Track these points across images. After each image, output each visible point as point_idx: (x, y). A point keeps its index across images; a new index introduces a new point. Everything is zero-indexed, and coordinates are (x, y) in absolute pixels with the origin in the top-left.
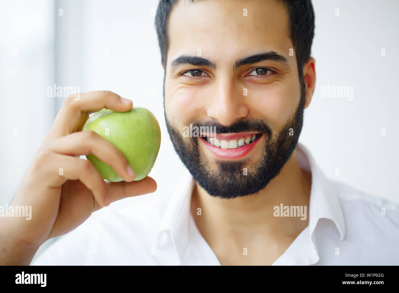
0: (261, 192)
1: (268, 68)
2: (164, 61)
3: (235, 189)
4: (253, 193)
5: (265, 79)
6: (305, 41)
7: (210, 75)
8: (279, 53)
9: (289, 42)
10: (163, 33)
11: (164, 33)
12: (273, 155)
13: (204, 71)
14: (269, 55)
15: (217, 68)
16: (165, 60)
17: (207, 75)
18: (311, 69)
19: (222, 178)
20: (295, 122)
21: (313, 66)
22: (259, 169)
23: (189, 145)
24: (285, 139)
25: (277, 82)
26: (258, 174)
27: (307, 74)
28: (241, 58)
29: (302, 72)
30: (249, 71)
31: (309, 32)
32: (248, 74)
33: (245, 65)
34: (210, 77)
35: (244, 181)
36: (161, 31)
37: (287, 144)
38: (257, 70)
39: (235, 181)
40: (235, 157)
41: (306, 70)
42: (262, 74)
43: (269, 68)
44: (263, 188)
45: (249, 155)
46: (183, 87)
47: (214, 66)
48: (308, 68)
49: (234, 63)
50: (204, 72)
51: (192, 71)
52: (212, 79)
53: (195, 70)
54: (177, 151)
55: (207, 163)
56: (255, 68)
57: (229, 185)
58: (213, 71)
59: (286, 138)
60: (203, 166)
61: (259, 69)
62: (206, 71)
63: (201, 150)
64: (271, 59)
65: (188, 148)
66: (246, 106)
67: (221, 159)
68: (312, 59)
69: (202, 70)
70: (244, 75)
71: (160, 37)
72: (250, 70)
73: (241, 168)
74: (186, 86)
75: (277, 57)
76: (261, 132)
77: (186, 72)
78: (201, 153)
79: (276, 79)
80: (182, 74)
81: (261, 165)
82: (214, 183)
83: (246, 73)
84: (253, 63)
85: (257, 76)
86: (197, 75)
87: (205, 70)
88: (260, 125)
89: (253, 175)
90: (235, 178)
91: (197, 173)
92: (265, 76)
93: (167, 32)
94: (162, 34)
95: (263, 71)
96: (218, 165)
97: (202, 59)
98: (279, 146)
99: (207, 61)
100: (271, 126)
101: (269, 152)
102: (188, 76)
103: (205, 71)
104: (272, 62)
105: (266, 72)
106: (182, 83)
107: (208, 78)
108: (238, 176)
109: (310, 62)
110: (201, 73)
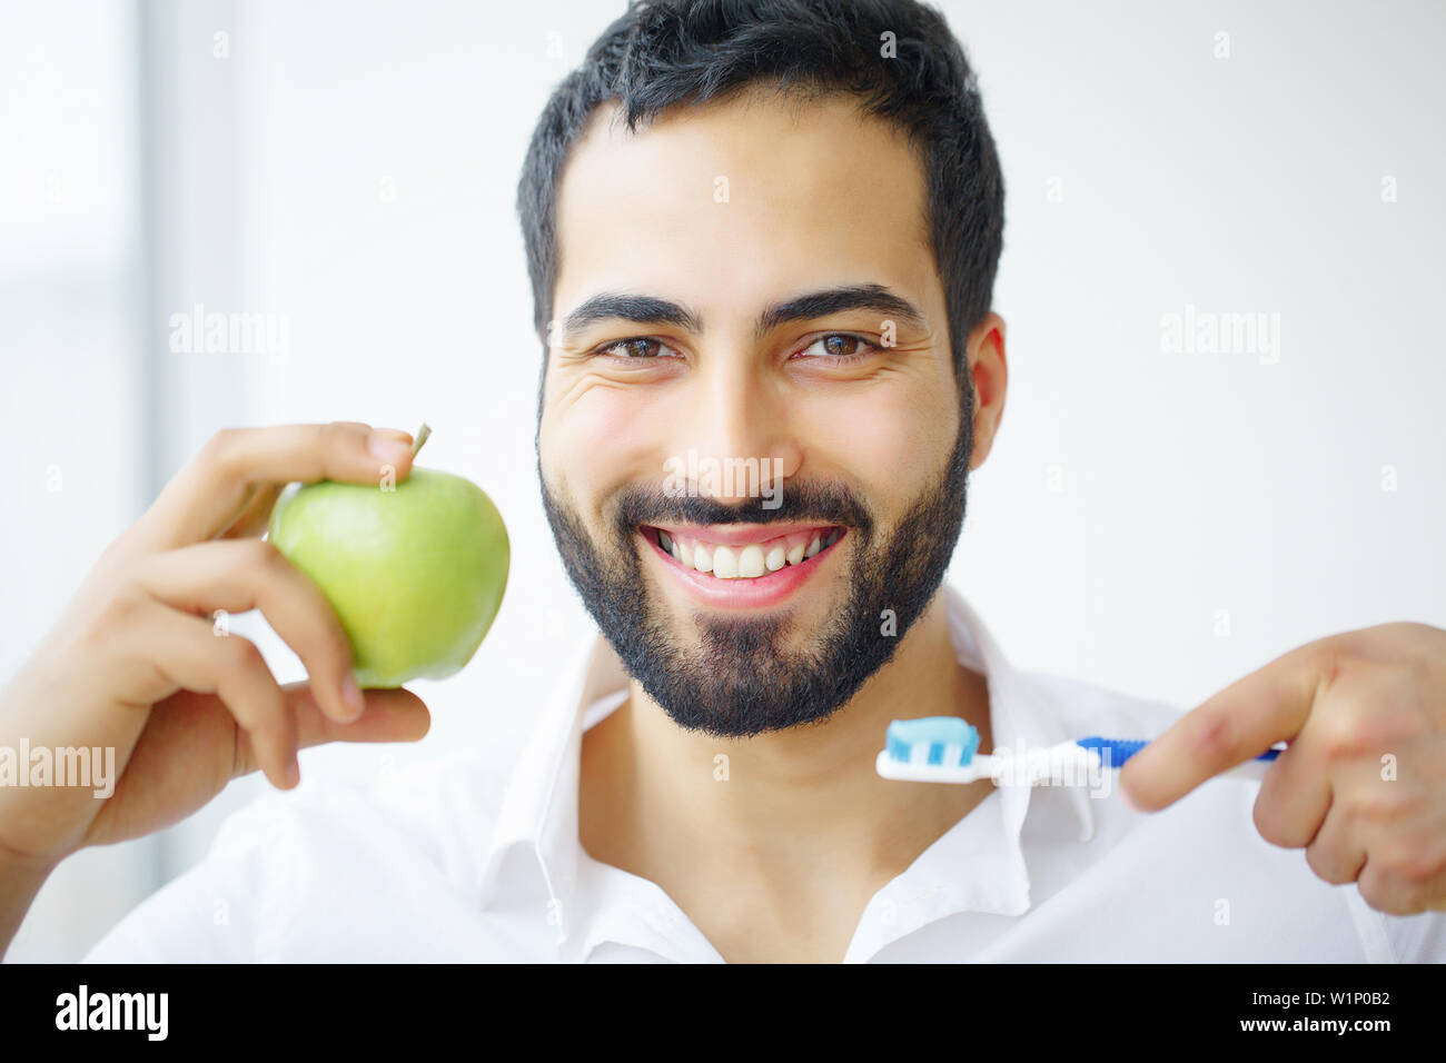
0: (836, 714)
1: (859, 335)
2: (542, 317)
3: (755, 707)
4: (812, 717)
5: (851, 365)
6: (975, 262)
7: (686, 353)
8: (896, 290)
9: (925, 265)
10: (542, 228)
11: (546, 229)
12: (872, 597)
13: (666, 341)
14: (864, 292)
15: (706, 330)
16: (545, 314)
17: (673, 355)
18: (992, 349)
19: (717, 673)
20: (943, 496)
21: (997, 338)
22: (830, 641)
23: (614, 563)
24: (911, 547)
25: (886, 374)
26: (826, 658)
27: (978, 366)
28: (778, 301)
29: (965, 352)
30: (801, 344)
31: (987, 233)
32: (799, 352)
33: (789, 324)
34: (684, 358)
35: (784, 683)
36: (536, 223)
37: (917, 565)
38: (826, 339)
39: (756, 681)
40: (756, 603)
41: (975, 352)
42: (842, 352)
43: (863, 335)
44: (842, 702)
45: (798, 597)
46: (599, 385)
47: (698, 324)
48: (983, 346)
49: (758, 314)
50: (668, 347)
51: (629, 342)
52: (689, 365)
53: (639, 339)
54: (577, 580)
55: (668, 623)
56: (820, 335)
57: (737, 693)
58: (693, 341)
59: (914, 546)
60: (657, 630)
61: (832, 336)
62: (672, 340)
63: (649, 577)
64: (869, 305)
65: (610, 572)
66: (795, 442)
67: (712, 611)
68: (997, 317)
69: (661, 340)
70: (788, 355)
71: (532, 245)
72: (806, 340)
73: (775, 640)
74: (609, 382)
75: (887, 302)
76: (840, 523)
77: (612, 345)
78: (651, 587)
79: (883, 365)
80: (601, 350)
81: (835, 631)
82: (692, 686)
83: (794, 348)
84: (814, 317)
85: (826, 359)
86: (647, 355)
87: (671, 338)
88: (837, 501)
89: (811, 661)
90: (755, 671)
91: (638, 651)
92: (849, 356)
93: (555, 226)
94: (538, 231)
95: (847, 343)
96: (701, 628)
97: (662, 304)
98: (891, 570)
99: (676, 308)
100: (871, 505)
101: (861, 588)
102: (618, 357)
103: (670, 343)
104: (872, 314)
105: (855, 347)
106: (597, 375)
107: (677, 364)
108: (765, 667)
109: (989, 328)
110: (658, 348)
